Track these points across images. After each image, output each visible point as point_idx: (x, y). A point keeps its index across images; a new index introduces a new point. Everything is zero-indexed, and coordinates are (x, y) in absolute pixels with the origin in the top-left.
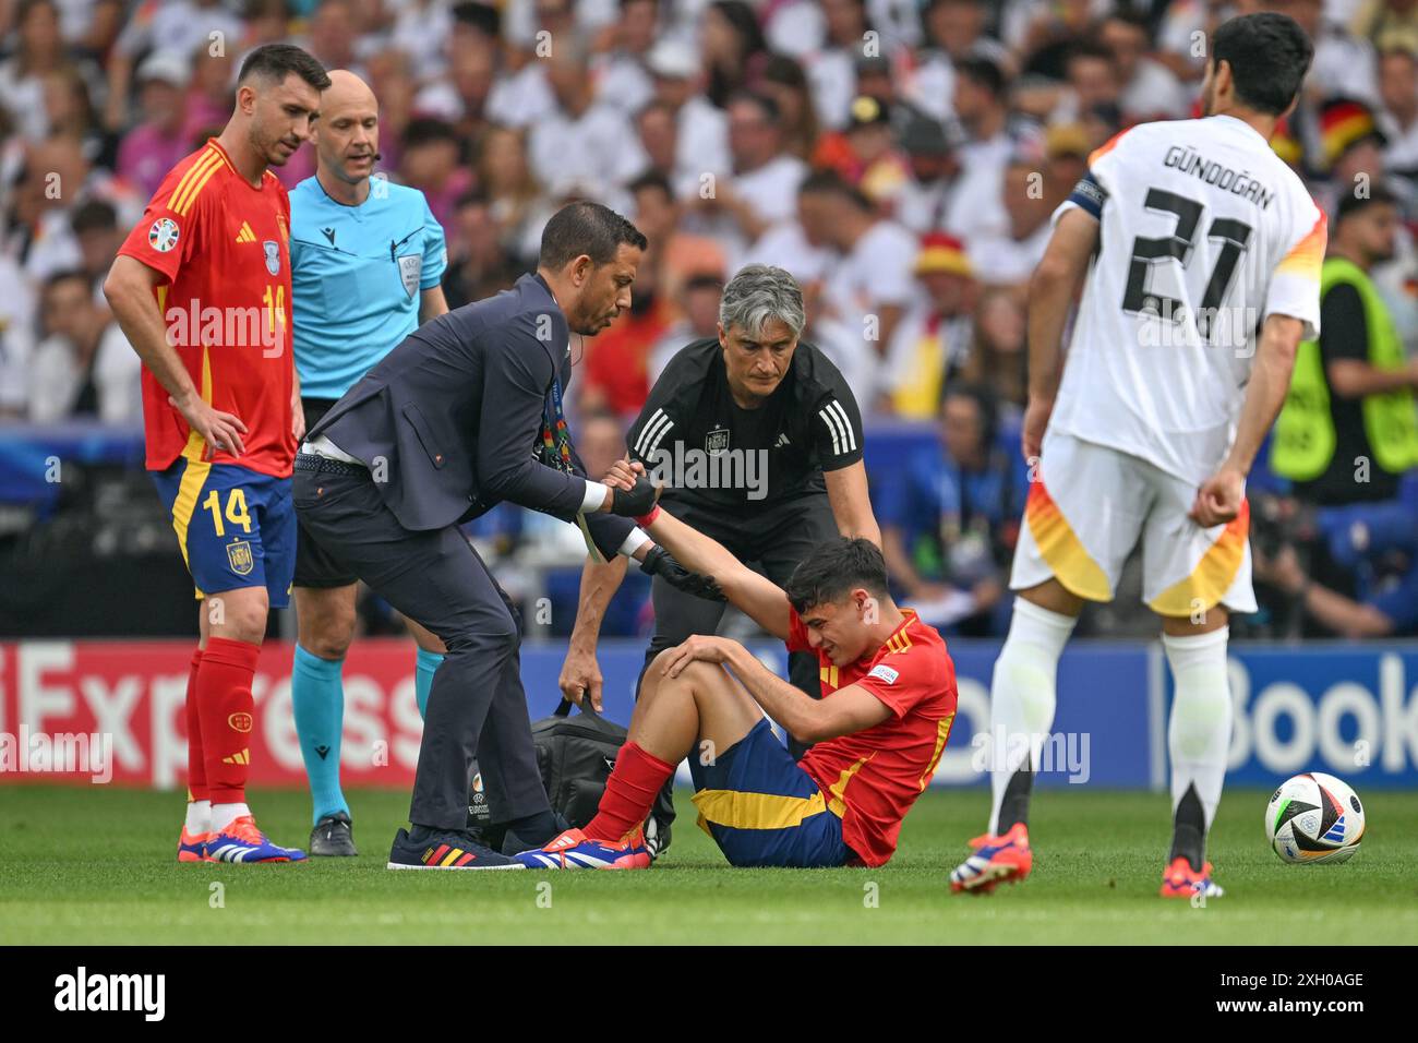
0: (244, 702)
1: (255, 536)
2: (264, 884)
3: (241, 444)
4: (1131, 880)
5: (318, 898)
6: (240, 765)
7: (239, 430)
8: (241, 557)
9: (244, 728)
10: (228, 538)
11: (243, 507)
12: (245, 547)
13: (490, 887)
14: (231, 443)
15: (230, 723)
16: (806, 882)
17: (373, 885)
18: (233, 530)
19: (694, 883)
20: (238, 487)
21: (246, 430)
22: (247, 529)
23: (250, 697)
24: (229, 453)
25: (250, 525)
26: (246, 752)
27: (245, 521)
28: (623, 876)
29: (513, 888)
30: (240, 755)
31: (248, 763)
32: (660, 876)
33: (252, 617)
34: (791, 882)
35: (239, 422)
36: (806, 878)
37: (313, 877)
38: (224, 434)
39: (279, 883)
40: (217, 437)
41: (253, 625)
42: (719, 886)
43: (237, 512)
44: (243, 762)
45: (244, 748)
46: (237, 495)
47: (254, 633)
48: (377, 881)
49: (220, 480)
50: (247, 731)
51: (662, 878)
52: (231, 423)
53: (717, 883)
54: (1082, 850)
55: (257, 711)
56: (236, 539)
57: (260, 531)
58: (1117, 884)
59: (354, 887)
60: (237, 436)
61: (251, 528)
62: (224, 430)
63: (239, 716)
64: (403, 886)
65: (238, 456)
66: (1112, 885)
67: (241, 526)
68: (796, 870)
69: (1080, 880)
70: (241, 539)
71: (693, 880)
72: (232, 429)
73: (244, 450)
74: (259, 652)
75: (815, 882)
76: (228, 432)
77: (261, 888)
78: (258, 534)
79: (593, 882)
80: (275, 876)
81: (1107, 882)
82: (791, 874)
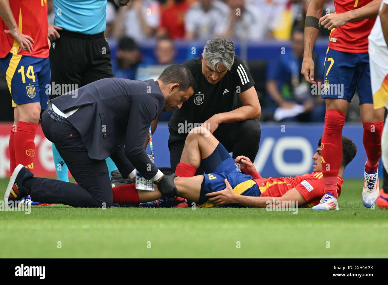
0: (31, 145)
1: (36, 83)
2: (39, 214)
3: (32, 47)
4: (362, 213)
5: (59, 218)
6: (30, 169)
7: (32, 42)
8: (31, 91)
9: (31, 155)
10: (26, 84)
11: (33, 73)
12: (33, 87)
13: (123, 215)
14: (29, 47)
15: (26, 153)
16: (241, 213)
17: (80, 214)
18: (28, 81)
19: (199, 213)
20: (31, 65)
21: (34, 42)
22: (34, 81)
23: (33, 143)
24: (28, 51)
25: (35, 79)
26: (32, 164)
27: (33, 77)
28: (173, 211)
29: (132, 215)
30: (30, 165)
31: (33, 168)
32: (187, 211)
33: (34, 114)
34: (236, 213)
35: (31, 39)
36: (241, 212)
37: (57, 211)
38: (27, 44)
39: (45, 213)
40: (24, 45)
41: (35, 117)
42: (209, 214)
43: (31, 74)
44: (31, 168)
45: (31, 163)
46: (31, 68)
47: (35, 120)
48: (81, 212)
49: (24, 62)
50: (33, 156)
51: (188, 211)
52: (29, 39)
53: (208, 213)
54: (344, 201)
55: (37, 149)
56: (30, 85)
57: (38, 81)
58: (357, 214)
59: (73, 215)
60: (31, 45)
61: (35, 80)
62: (27, 42)
63: (29, 151)
64: (91, 214)
65: (31, 52)
66: (355, 214)
67: (32, 79)
68: (237, 208)
69: (343, 213)
70: (31, 85)
71: (199, 212)
72: (29, 42)
73: (33, 50)
74: (37, 127)
75: (244, 213)
76: (28, 43)
77: (38, 215)
78: (37, 83)
79: (162, 213)
80: (43, 210)
81: (353, 214)
82: (236, 210)
